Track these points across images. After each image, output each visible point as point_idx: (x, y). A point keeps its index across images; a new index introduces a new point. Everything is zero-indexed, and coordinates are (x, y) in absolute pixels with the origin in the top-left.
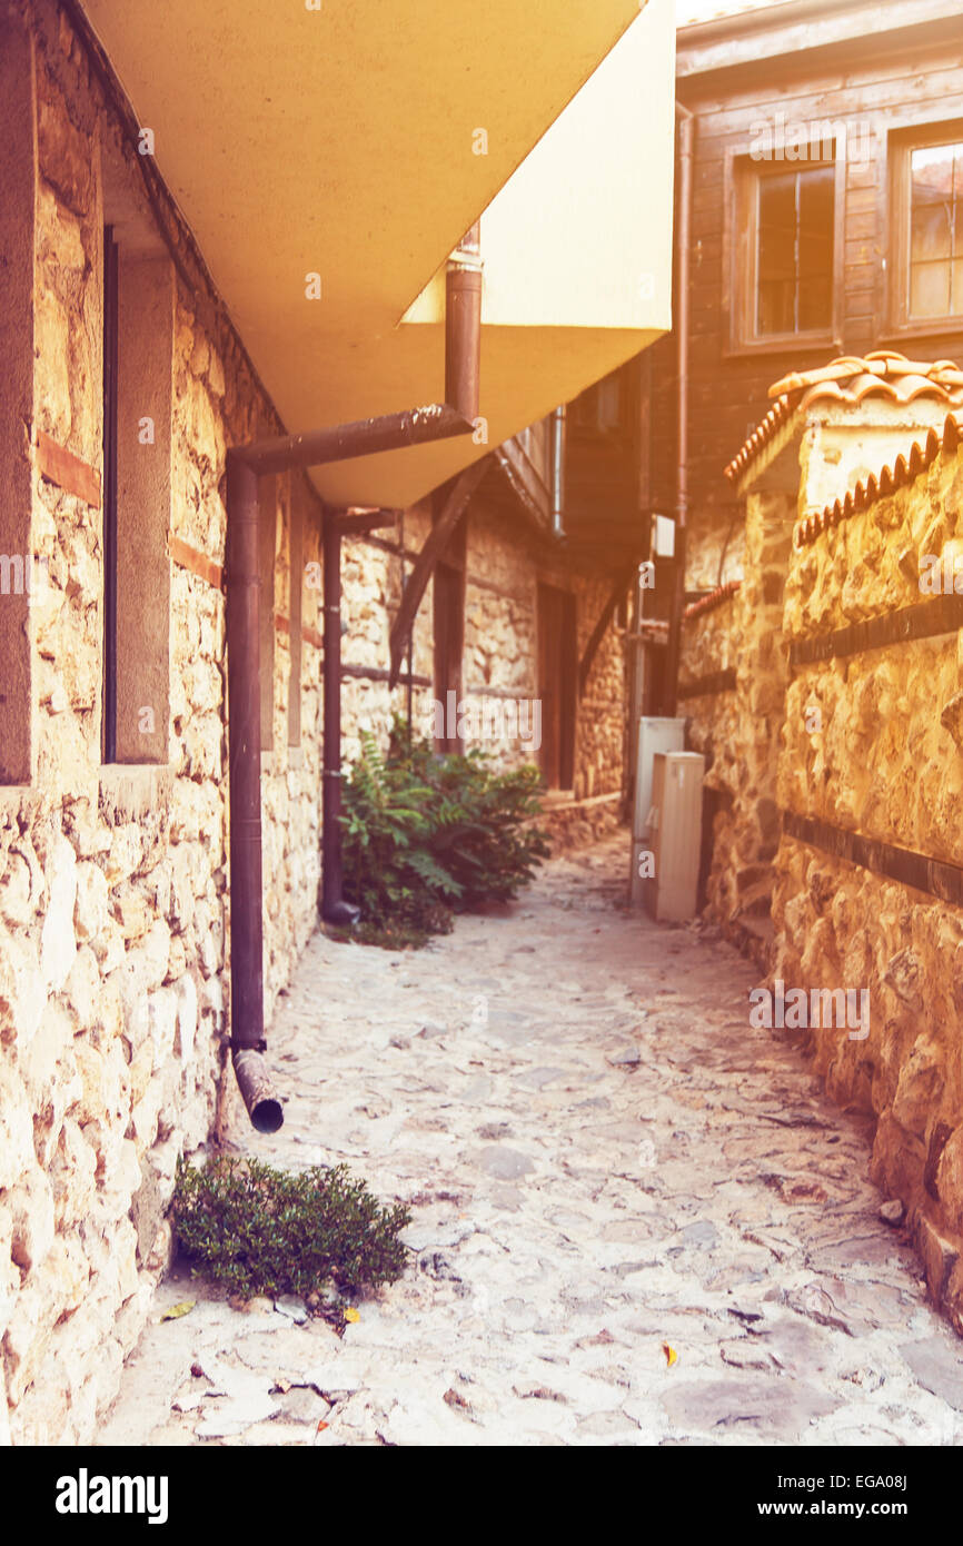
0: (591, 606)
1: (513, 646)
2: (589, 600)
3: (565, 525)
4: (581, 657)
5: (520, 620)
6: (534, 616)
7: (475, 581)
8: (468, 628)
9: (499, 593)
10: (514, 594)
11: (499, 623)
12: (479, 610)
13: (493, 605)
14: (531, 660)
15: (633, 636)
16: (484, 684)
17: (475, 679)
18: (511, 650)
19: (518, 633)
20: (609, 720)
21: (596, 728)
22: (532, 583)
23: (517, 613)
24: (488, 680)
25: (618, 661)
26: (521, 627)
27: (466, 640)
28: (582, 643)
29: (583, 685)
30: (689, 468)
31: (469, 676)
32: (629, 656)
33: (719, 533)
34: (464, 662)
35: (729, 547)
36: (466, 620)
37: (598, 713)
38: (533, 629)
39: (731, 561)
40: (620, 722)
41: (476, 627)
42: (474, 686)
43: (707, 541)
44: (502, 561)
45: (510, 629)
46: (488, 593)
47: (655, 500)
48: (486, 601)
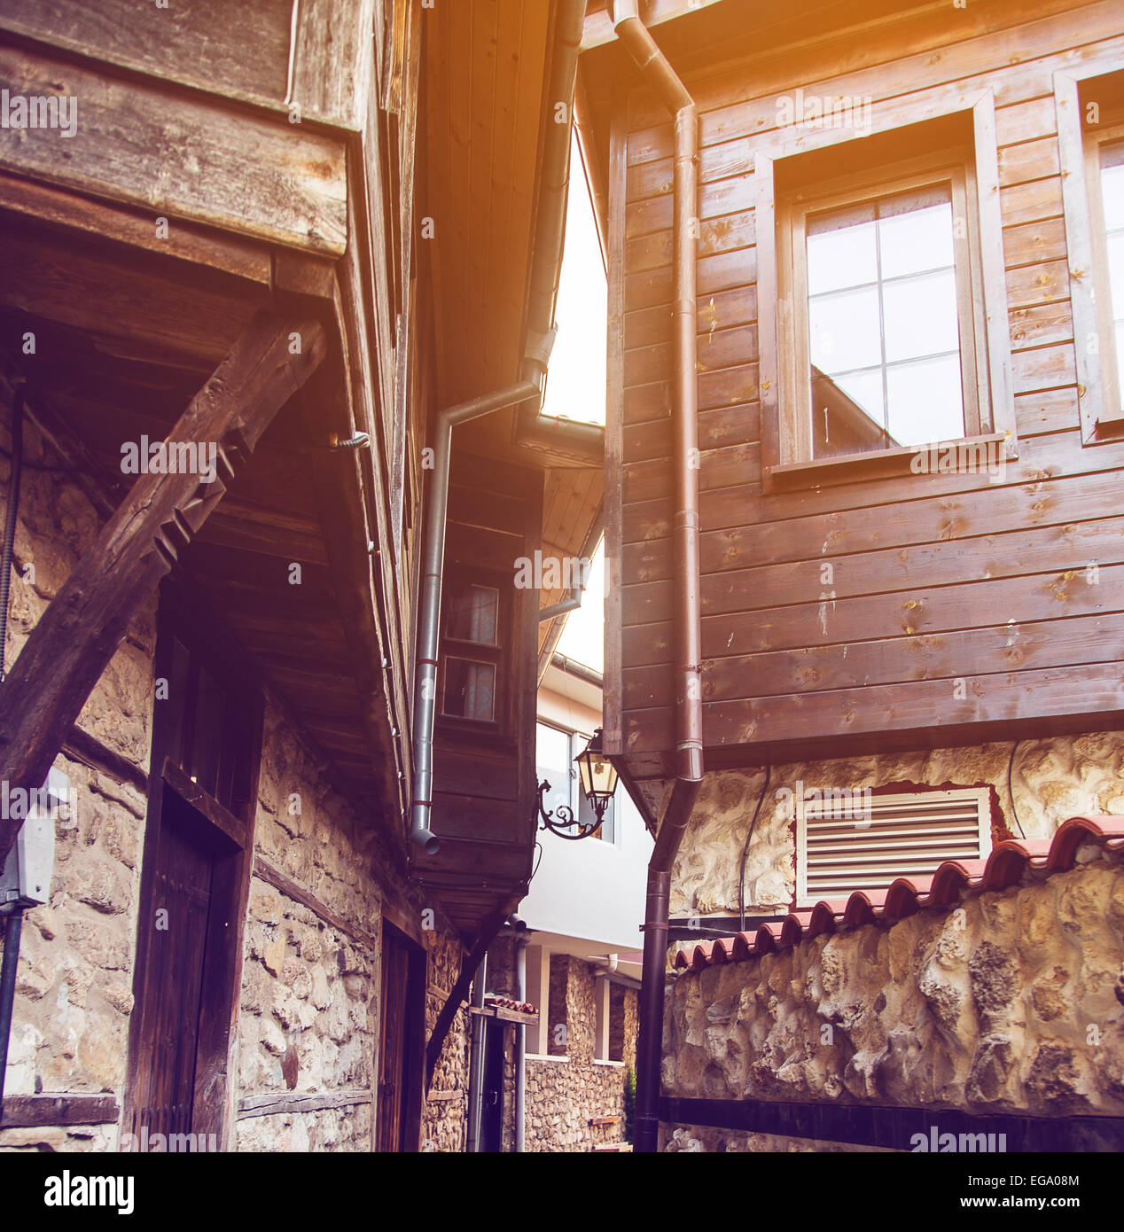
0: (440, 968)
1: (344, 1017)
2: (439, 962)
3: (434, 824)
4: (429, 1035)
5: (355, 973)
6: (376, 969)
7: (271, 877)
8: (248, 972)
9: (323, 920)
10: (346, 926)
11: (321, 972)
12: (282, 939)
13: (309, 937)
14: (370, 1040)
15: (476, 1011)
16: (285, 1091)
17: (262, 1082)
18: (338, 1022)
19: (350, 994)
20: (452, 1113)
21: (440, 1125)
22: (375, 917)
23: (352, 961)
24: (292, 1086)
25: (461, 1040)
26: (357, 983)
27: (243, 998)
28: (431, 1017)
29: (430, 1073)
30: (707, 678)
31: (247, 1078)
32: (471, 1035)
33: (732, 815)
34: (233, 1048)
35: (755, 839)
36: (246, 953)
37: (441, 1105)
38: (375, 991)
39: (760, 862)
40: (460, 1113)
41: (273, 973)
42: (259, 1097)
43: (709, 829)
44: (329, 859)
45: (339, 984)
46: (300, 910)
47: (634, 737)
48: (295, 925)
